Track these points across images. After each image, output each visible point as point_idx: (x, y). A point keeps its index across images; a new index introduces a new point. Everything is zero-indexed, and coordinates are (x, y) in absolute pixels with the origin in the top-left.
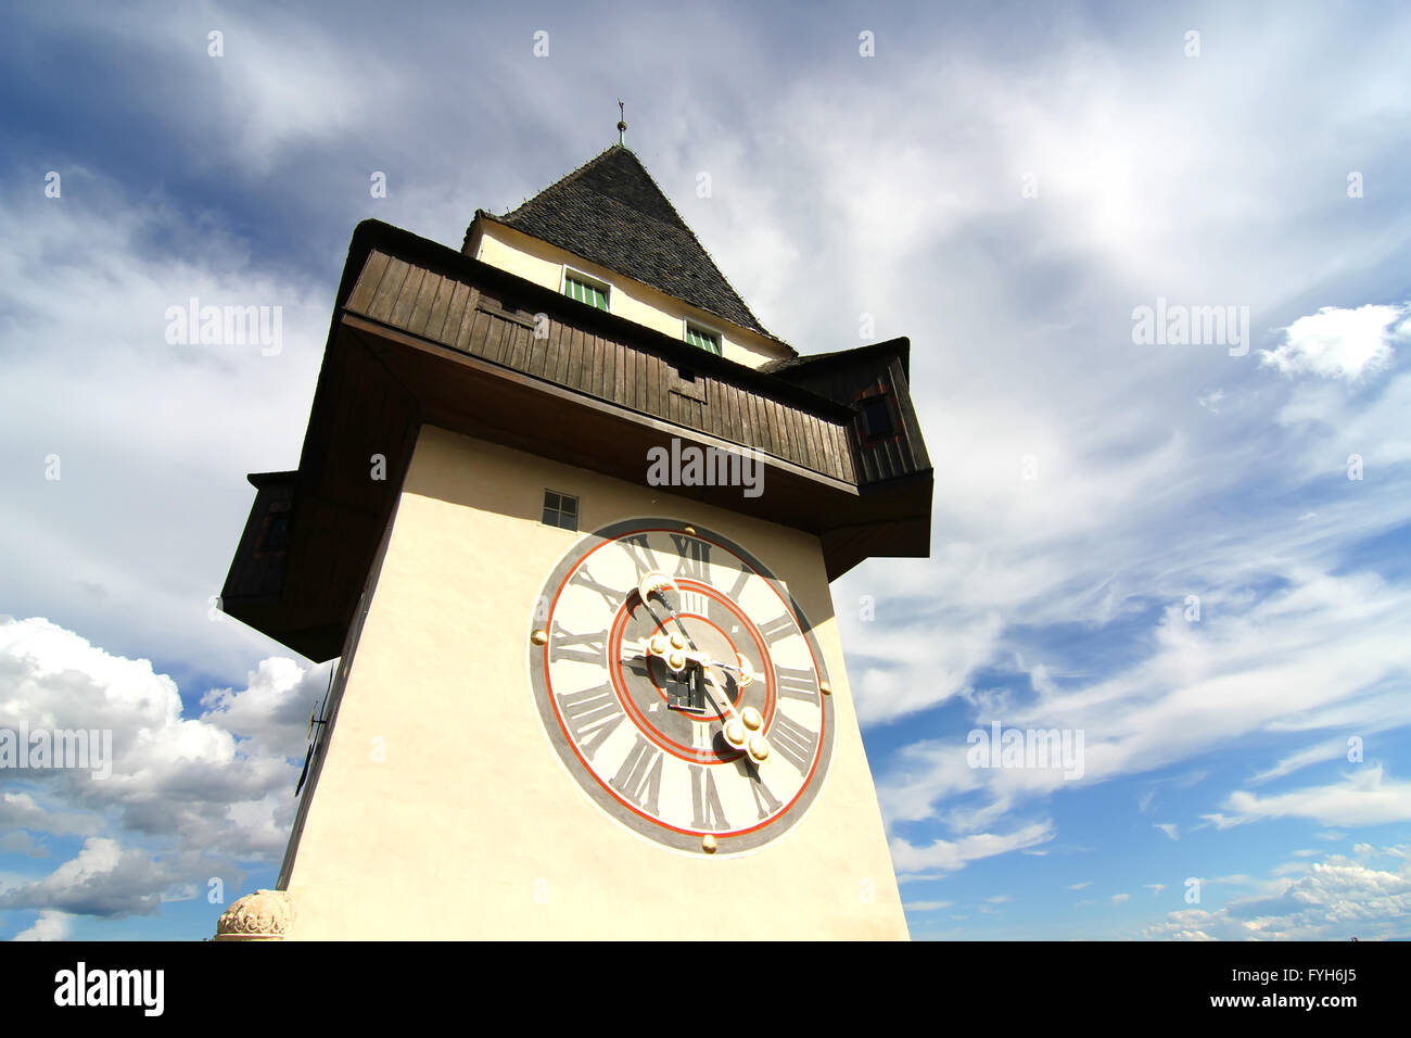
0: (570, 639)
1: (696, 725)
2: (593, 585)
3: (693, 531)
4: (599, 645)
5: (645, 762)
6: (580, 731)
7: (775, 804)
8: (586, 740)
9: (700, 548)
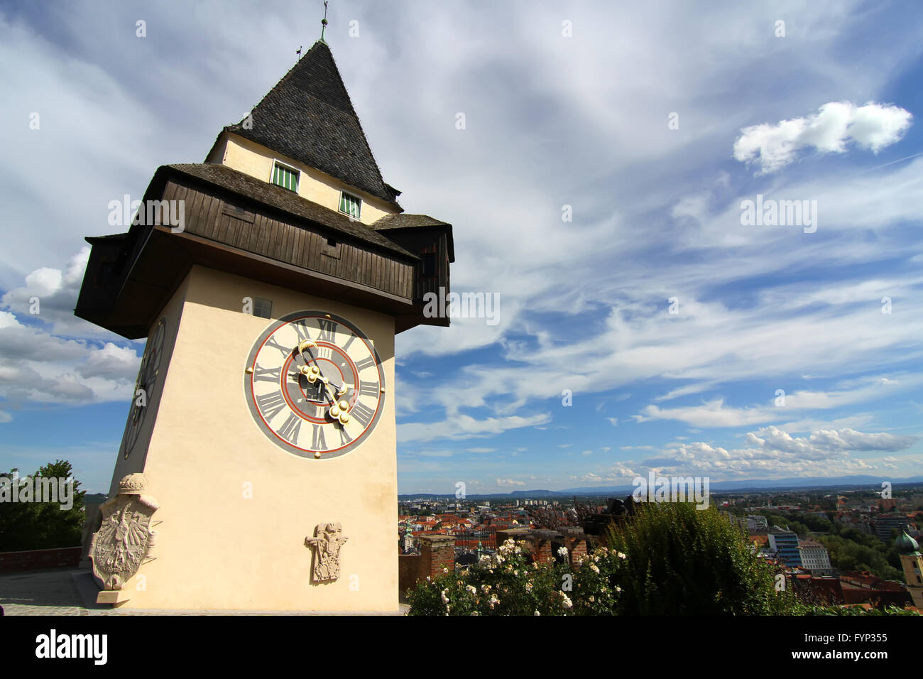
0: (264, 371)
1: (318, 408)
2: (276, 346)
3: (328, 316)
4: (277, 374)
5: (293, 424)
6: (266, 411)
7: (349, 439)
8: (268, 415)
9: (331, 325)
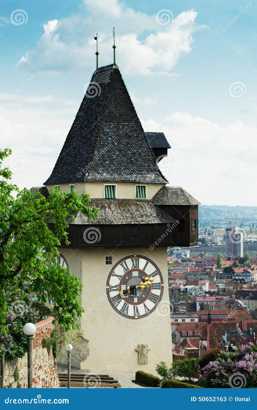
0: (113, 287)
1: (135, 298)
2: (116, 275)
3: (135, 256)
4: (117, 287)
5: (126, 307)
6: (115, 303)
7: (148, 310)
9: (137, 260)
